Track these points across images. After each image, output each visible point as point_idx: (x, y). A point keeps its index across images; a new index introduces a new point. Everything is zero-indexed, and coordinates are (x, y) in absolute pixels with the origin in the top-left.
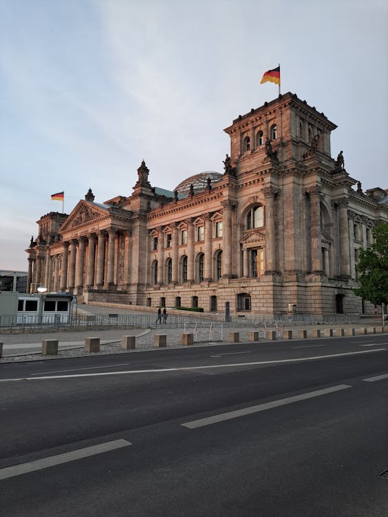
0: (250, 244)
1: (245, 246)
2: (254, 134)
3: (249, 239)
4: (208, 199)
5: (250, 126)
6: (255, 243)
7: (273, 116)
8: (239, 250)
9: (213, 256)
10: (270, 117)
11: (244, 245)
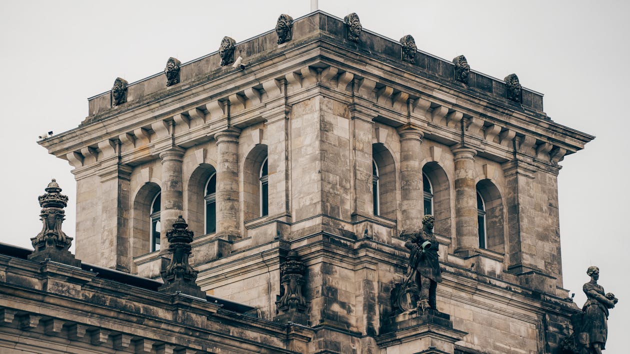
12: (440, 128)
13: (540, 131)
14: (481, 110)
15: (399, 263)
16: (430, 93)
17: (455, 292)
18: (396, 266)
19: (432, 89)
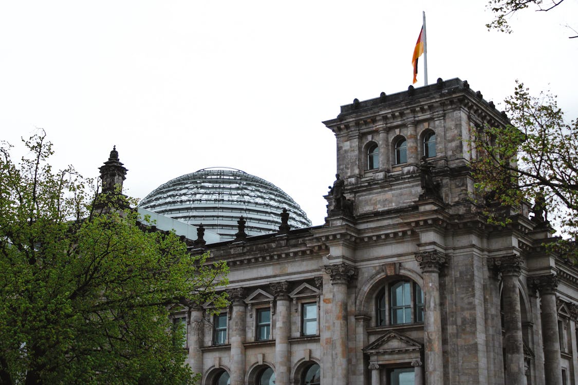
0: (387, 357)
1: (375, 362)
2: (387, 141)
3: (386, 346)
4: (287, 255)
5: (380, 125)
6: (396, 356)
7: (427, 115)
8: (361, 367)
9: (293, 375)
10: (421, 116)
11: (373, 358)
12: (393, 122)
13: (437, 100)
14: (405, 107)
15: (351, 191)
16: (378, 114)
17: (382, 190)
18: (349, 193)
19: (379, 112)
